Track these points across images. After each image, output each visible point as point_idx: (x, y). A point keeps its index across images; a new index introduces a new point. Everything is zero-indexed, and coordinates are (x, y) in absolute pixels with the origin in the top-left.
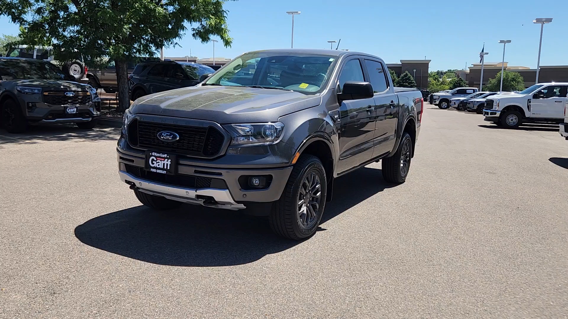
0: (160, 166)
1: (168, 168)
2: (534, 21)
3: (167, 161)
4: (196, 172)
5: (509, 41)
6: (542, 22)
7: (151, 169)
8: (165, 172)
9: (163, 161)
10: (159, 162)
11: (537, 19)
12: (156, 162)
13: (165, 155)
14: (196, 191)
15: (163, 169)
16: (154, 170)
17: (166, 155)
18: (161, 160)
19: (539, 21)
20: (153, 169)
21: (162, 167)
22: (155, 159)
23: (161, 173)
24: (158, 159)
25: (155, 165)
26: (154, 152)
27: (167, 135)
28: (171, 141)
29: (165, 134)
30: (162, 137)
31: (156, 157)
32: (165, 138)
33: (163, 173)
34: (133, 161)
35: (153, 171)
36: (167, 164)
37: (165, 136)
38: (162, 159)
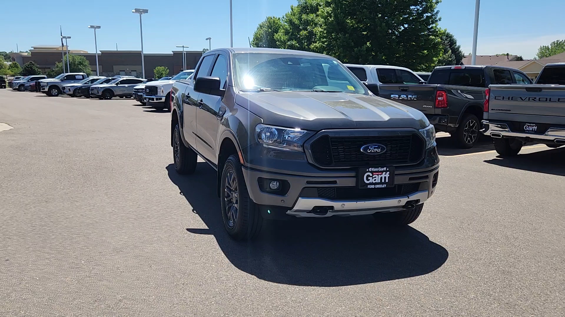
0: (377, 181)
1: (387, 181)
2: (133, 11)
3: (385, 174)
4: (411, 179)
5: (99, 27)
6: (140, 13)
7: (368, 186)
8: (385, 185)
9: (381, 175)
10: (375, 177)
11: (135, 9)
12: (372, 178)
13: (384, 168)
14: (409, 198)
15: (381, 183)
16: (373, 186)
17: (386, 168)
18: (378, 175)
19: (137, 11)
20: (370, 186)
21: (379, 181)
22: (371, 175)
23: (381, 187)
24: (375, 174)
25: (370, 181)
26: (372, 168)
27: (375, 148)
28: (381, 153)
29: (372, 147)
30: (369, 150)
31: (372, 172)
32: (372, 151)
33: (382, 187)
34: (335, 182)
35: (370, 188)
36: (385, 177)
37: (374, 149)
38: (380, 173)
